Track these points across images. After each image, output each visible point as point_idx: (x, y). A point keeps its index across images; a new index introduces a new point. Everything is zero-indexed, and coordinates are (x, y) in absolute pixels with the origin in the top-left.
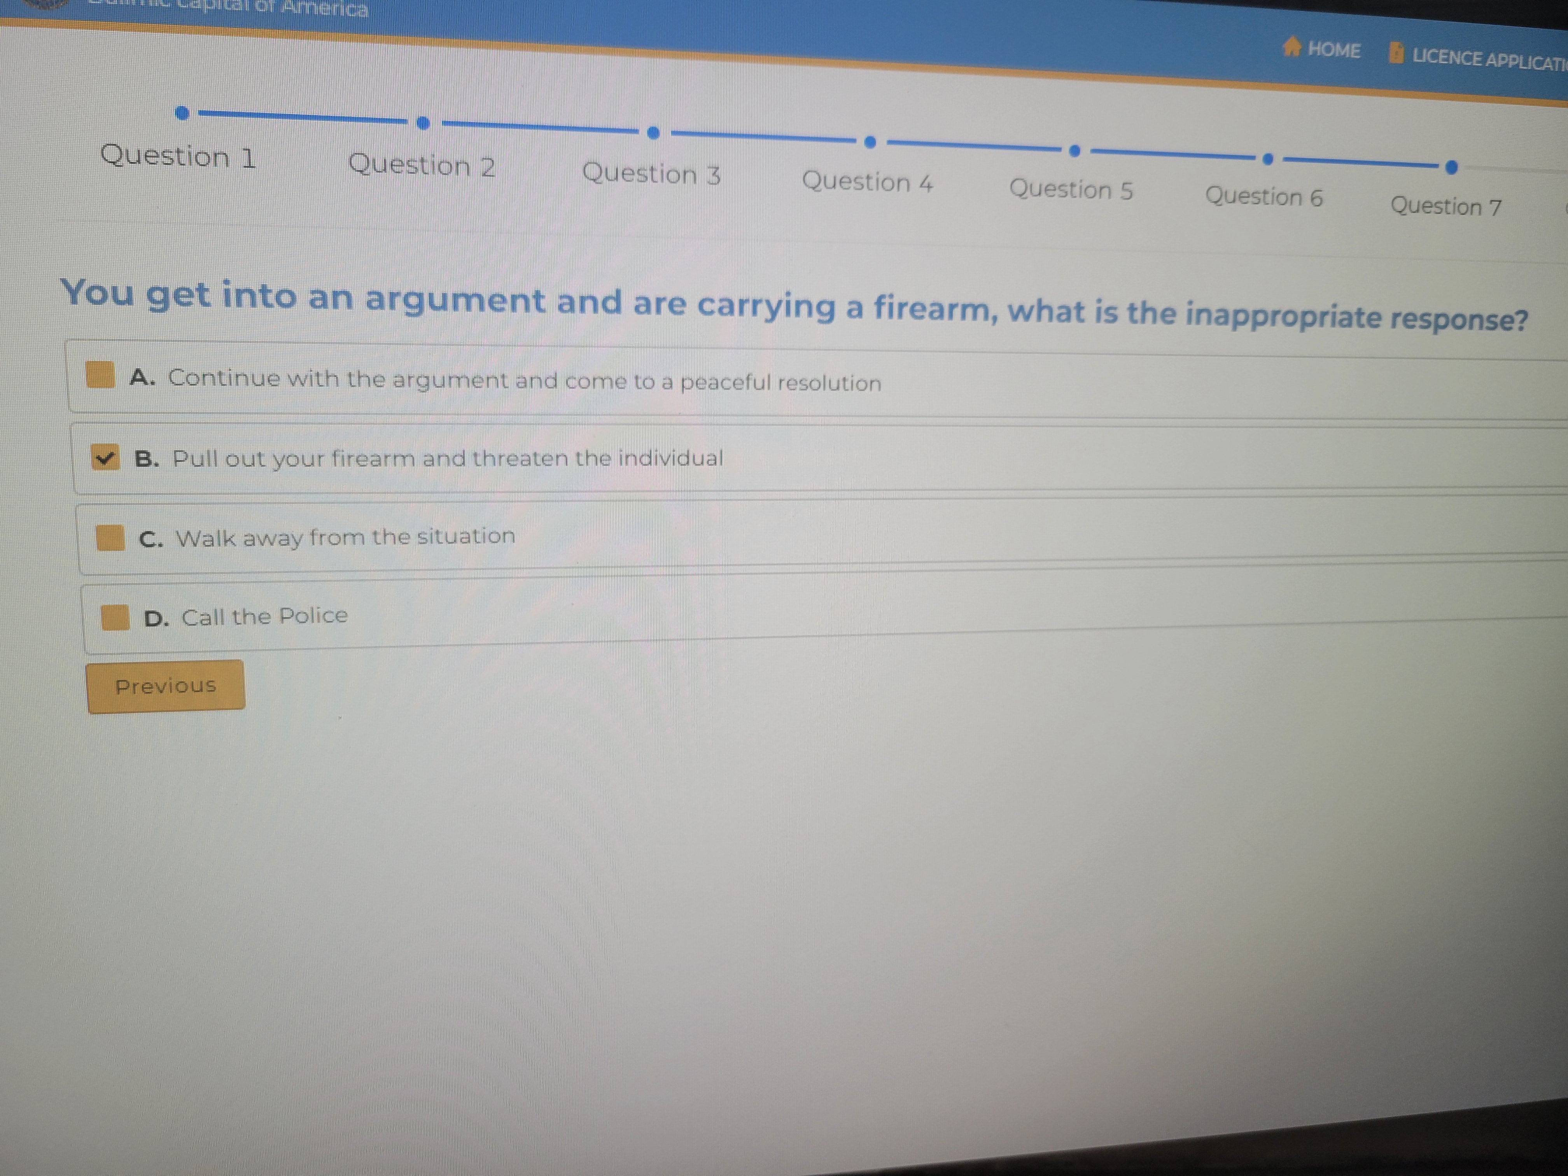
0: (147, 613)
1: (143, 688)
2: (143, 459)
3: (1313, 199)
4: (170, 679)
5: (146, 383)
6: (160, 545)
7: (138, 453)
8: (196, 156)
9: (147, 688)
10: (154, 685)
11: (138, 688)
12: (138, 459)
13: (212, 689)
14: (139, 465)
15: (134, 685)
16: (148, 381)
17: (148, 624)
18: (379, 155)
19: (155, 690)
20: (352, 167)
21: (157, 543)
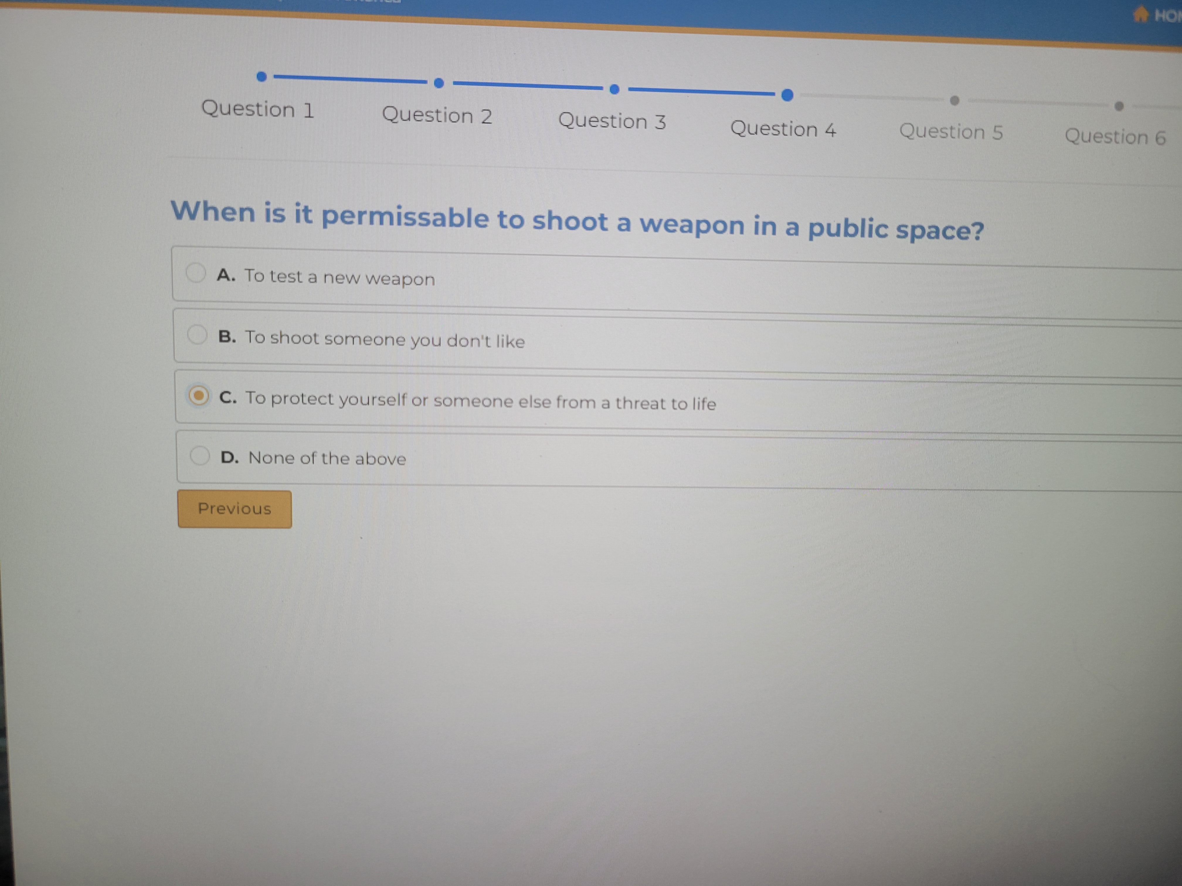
1: (218, 510)
2: (224, 336)
3: (1157, 139)
4: (238, 503)
6: (235, 402)
8: (271, 109)
9: (220, 510)
10: (226, 508)
11: (215, 509)
13: (267, 512)
15: (212, 507)
18: (405, 108)
19: (227, 511)
20: (385, 117)
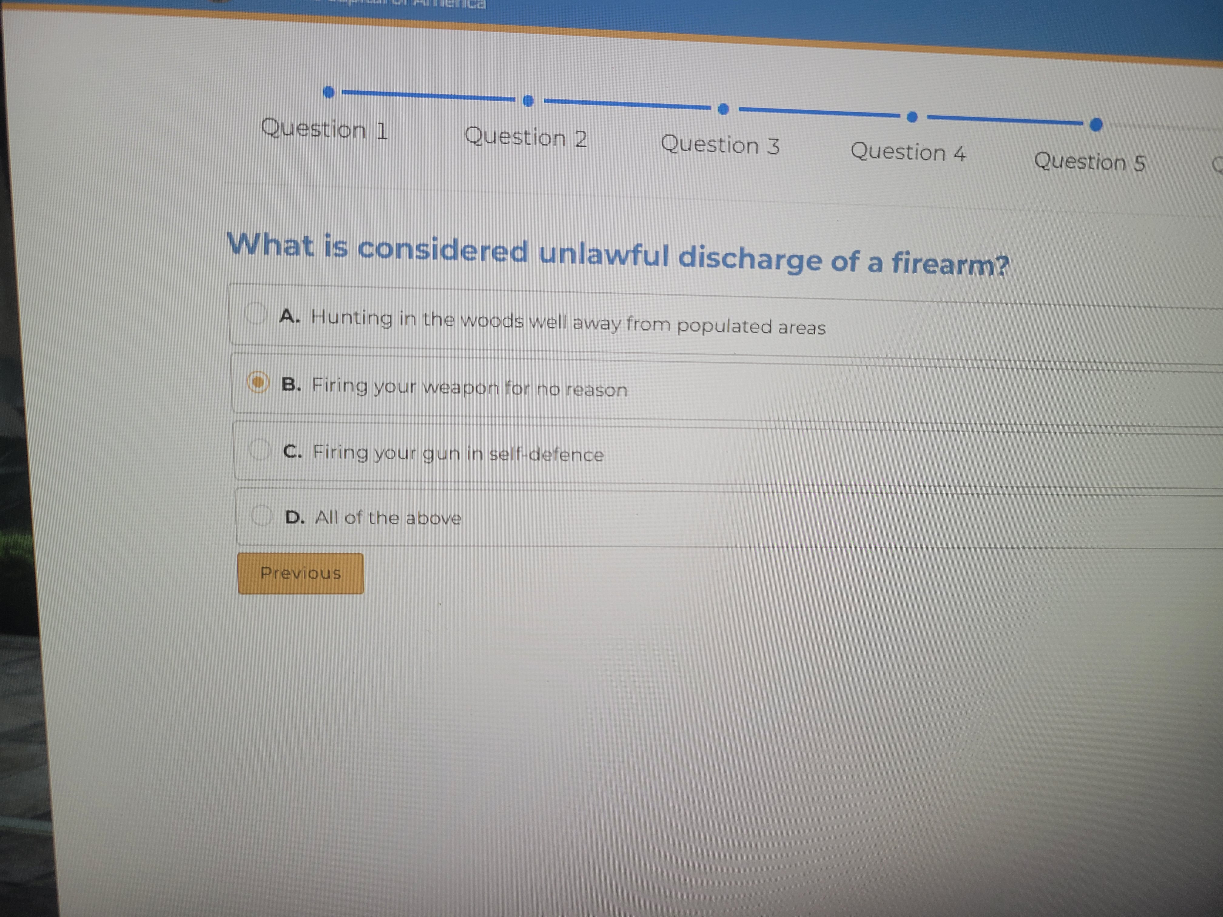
0: (288, 513)
1: (282, 574)
2: (288, 384)
4: (304, 567)
5: (292, 321)
7: (284, 379)
8: (340, 129)
9: (285, 574)
10: (291, 572)
11: (279, 574)
12: (284, 384)
13: (337, 576)
14: (284, 389)
16: (295, 319)
17: (288, 521)
19: (292, 576)
21: (297, 455)
